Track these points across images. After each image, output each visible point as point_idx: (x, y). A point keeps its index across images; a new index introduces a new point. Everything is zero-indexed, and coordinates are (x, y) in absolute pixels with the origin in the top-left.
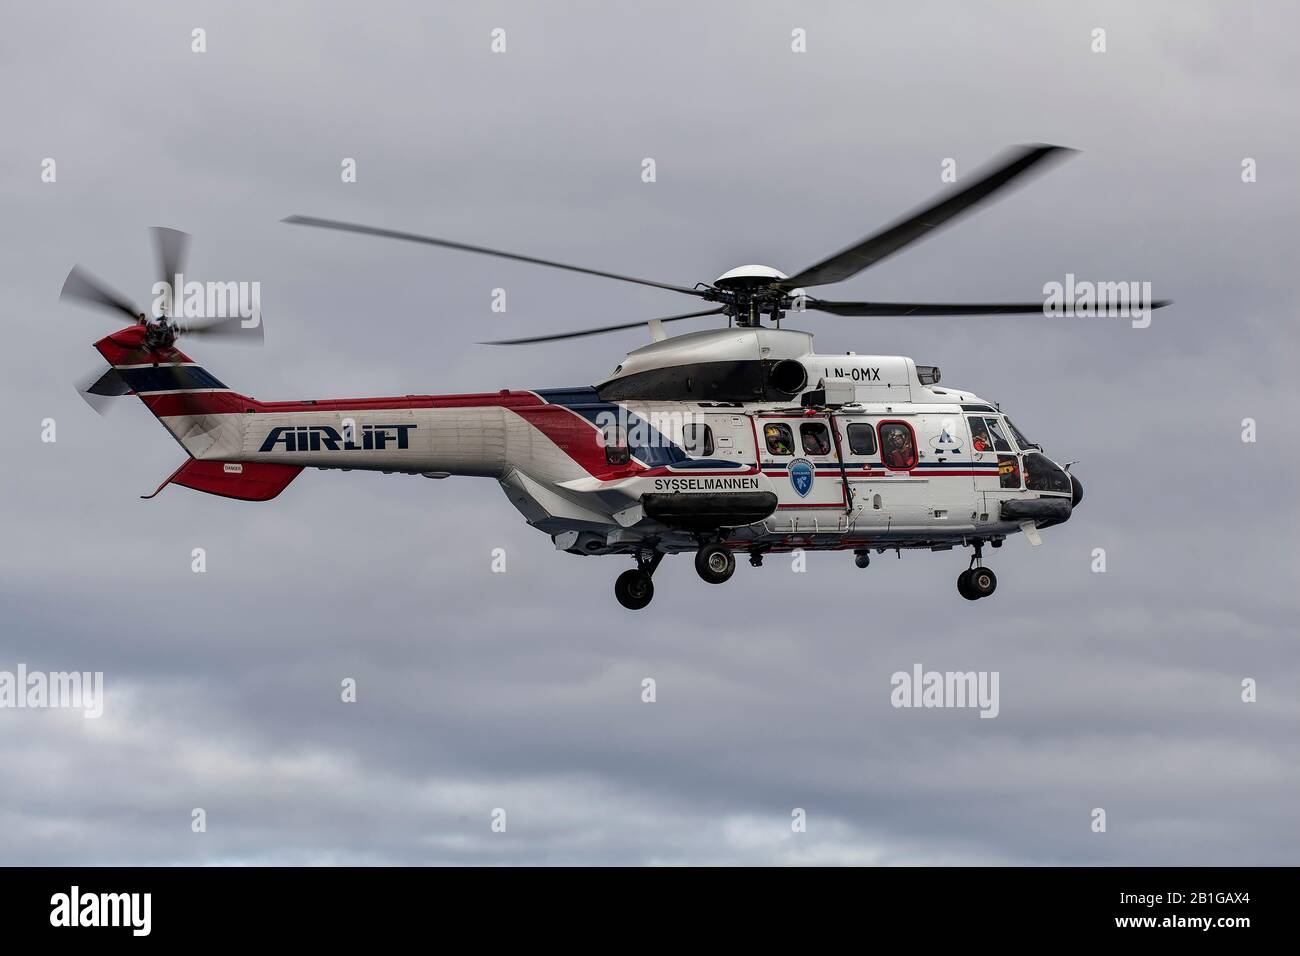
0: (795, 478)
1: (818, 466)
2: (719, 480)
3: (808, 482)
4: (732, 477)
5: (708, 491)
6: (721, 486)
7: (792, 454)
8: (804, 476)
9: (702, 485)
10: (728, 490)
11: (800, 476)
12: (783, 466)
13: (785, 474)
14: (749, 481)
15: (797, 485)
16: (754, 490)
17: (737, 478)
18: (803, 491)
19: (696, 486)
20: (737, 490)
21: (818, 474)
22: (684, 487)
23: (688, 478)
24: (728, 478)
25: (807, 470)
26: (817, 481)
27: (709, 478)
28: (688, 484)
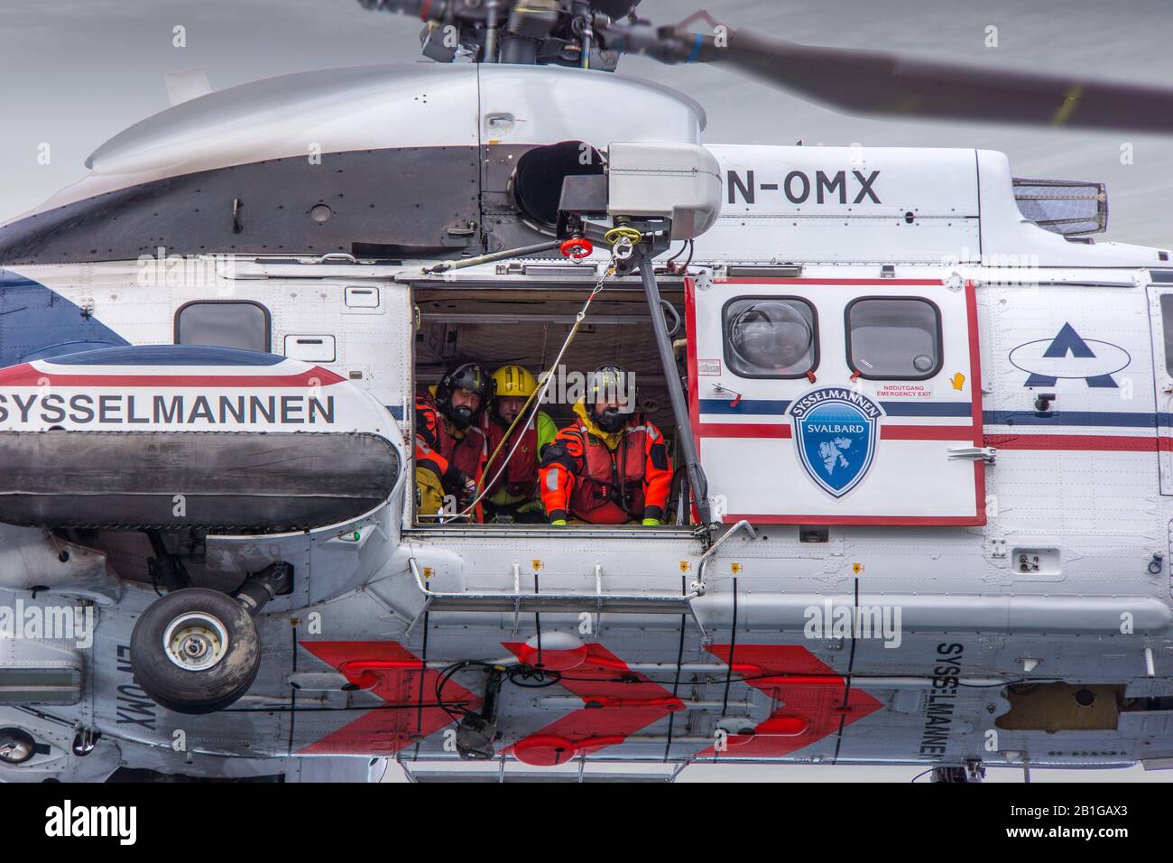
0: (812, 443)
1: (893, 409)
2: (201, 400)
3: (858, 453)
4: (248, 392)
5: (162, 426)
6: (208, 415)
7: (810, 375)
8: (844, 435)
9: (144, 408)
10: (231, 425)
11: (829, 438)
12: (777, 407)
13: (782, 432)
14: (305, 404)
15: (817, 463)
16: (321, 425)
17: (263, 394)
18: (839, 479)
19: (123, 414)
20: (262, 425)
21: (889, 433)
22: (82, 415)
23: (95, 392)
24: (233, 394)
25: (858, 421)
26: (886, 453)
27: (168, 393)
28: (95, 407)
